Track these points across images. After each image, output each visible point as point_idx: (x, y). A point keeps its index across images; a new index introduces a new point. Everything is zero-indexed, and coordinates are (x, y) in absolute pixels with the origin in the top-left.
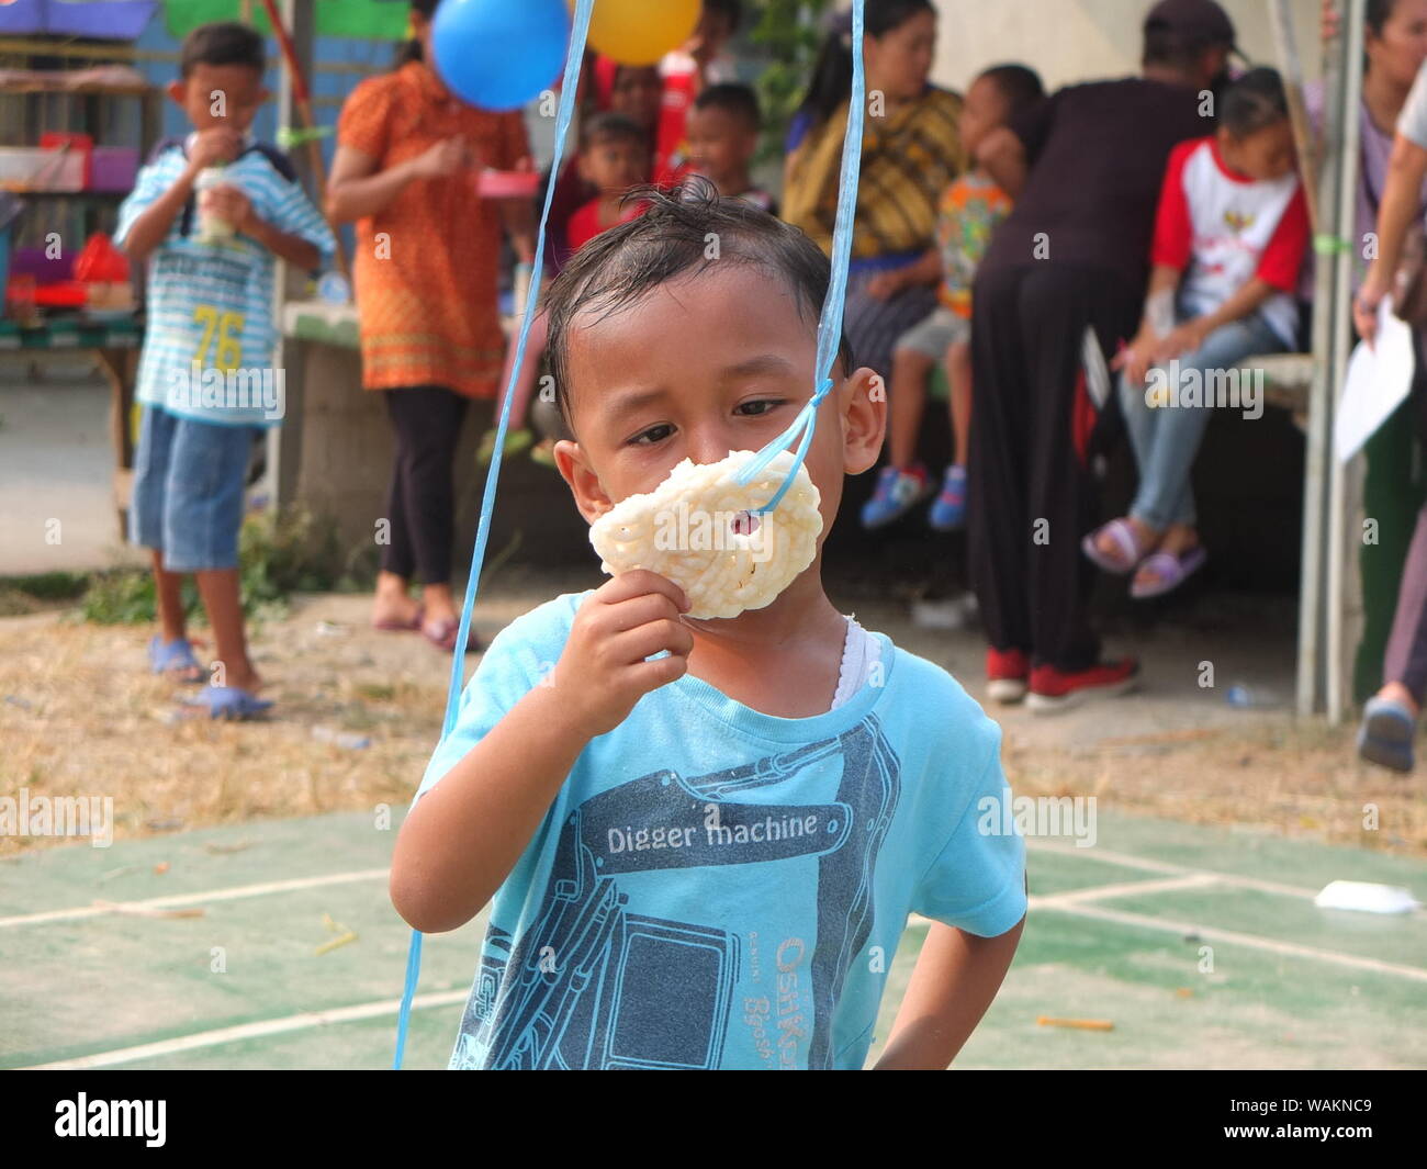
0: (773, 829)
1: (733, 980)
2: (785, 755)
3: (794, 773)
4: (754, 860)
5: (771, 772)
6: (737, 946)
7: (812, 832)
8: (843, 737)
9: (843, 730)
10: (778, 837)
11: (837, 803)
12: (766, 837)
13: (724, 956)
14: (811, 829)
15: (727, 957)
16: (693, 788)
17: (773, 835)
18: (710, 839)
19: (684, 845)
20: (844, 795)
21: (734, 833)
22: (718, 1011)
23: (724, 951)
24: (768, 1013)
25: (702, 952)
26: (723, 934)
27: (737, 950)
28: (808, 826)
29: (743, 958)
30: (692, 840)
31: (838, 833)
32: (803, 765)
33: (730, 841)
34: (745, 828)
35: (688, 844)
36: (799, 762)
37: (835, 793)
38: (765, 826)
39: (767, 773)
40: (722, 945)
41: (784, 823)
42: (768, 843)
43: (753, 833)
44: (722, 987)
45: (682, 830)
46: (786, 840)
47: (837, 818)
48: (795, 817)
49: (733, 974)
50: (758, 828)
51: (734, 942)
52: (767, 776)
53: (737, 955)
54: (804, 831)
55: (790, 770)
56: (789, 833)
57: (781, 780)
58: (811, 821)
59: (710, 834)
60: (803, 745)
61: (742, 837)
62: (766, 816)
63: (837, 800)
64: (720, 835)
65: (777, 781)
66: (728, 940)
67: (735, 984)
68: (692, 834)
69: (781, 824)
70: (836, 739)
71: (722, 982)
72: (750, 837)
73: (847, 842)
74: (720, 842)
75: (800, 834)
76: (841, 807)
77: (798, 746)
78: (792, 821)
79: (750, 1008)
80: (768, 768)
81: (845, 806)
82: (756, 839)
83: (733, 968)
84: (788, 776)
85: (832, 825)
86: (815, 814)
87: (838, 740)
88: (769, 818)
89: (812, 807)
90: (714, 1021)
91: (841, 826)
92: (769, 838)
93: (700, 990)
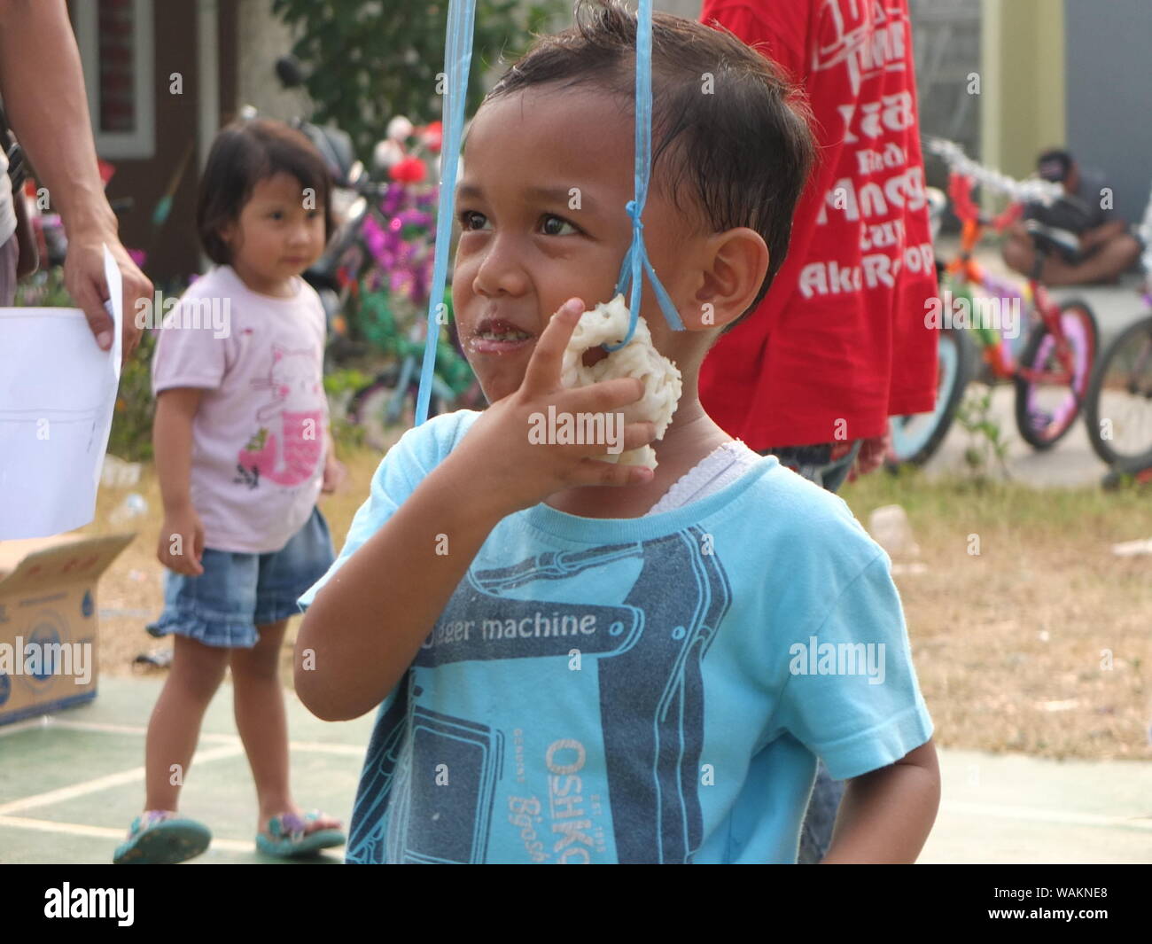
0: (543, 626)
1: (495, 777)
2: (569, 553)
3: (577, 573)
4: (521, 656)
5: (553, 567)
6: (501, 742)
7: (590, 632)
8: (646, 544)
9: (649, 537)
10: (547, 634)
11: (625, 606)
12: (534, 632)
13: (488, 752)
14: (587, 628)
15: (491, 753)
16: (478, 582)
17: (542, 631)
18: (484, 633)
19: (463, 639)
20: (634, 598)
21: (505, 627)
22: (481, 809)
23: (488, 747)
24: (540, 815)
25: (468, 747)
26: (486, 729)
27: (501, 747)
28: (585, 625)
29: (506, 757)
30: (470, 634)
31: (623, 636)
32: (589, 566)
33: (500, 636)
34: (513, 622)
35: (467, 637)
36: (585, 562)
37: (624, 596)
38: (534, 622)
39: (549, 567)
40: (486, 741)
41: (555, 621)
42: (536, 639)
43: (521, 628)
44: (484, 784)
45: (464, 624)
46: (557, 638)
47: (623, 620)
48: (569, 615)
49: (496, 771)
50: (527, 624)
51: (498, 737)
52: (547, 570)
53: (500, 752)
54: (579, 630)
55: (574, 569)
56: (560, 630)
57: (561, 577)
58: (589, 620)
59: (484, 627)
60: (595, 546)
61: (510, 632)
62: (535, 612)
63: (625, 603)
64: (492, 629)
65: (556, 578)
66: (492, 736)
67: (498, 782)
68: (470, 627)
69: (551, 621)
70: (635, 544)
71: (485, 778)
72: (518, 632)
73: (636, 646)
74: (491, 636)
75: (574, 632)
76: (629, 610)
77: (587, 547)
78: (565, 620)
79: (515, 807)
80: (548, 563)
81: (635, 610)
82: (523, 634)
83: (497, 765)
84: (570, 574)
85: (616, 627)
86: (594, 614)
87: (639, 546)
88: (538, 615)
89: (591, 607)
90: (477, 819)
91: (627, 629)
92: (538, 634)
93: (465, 786)
